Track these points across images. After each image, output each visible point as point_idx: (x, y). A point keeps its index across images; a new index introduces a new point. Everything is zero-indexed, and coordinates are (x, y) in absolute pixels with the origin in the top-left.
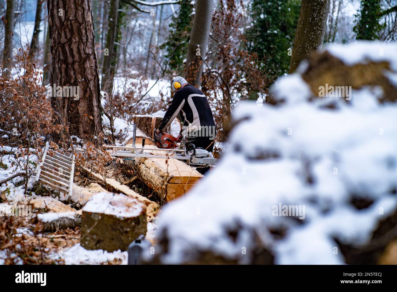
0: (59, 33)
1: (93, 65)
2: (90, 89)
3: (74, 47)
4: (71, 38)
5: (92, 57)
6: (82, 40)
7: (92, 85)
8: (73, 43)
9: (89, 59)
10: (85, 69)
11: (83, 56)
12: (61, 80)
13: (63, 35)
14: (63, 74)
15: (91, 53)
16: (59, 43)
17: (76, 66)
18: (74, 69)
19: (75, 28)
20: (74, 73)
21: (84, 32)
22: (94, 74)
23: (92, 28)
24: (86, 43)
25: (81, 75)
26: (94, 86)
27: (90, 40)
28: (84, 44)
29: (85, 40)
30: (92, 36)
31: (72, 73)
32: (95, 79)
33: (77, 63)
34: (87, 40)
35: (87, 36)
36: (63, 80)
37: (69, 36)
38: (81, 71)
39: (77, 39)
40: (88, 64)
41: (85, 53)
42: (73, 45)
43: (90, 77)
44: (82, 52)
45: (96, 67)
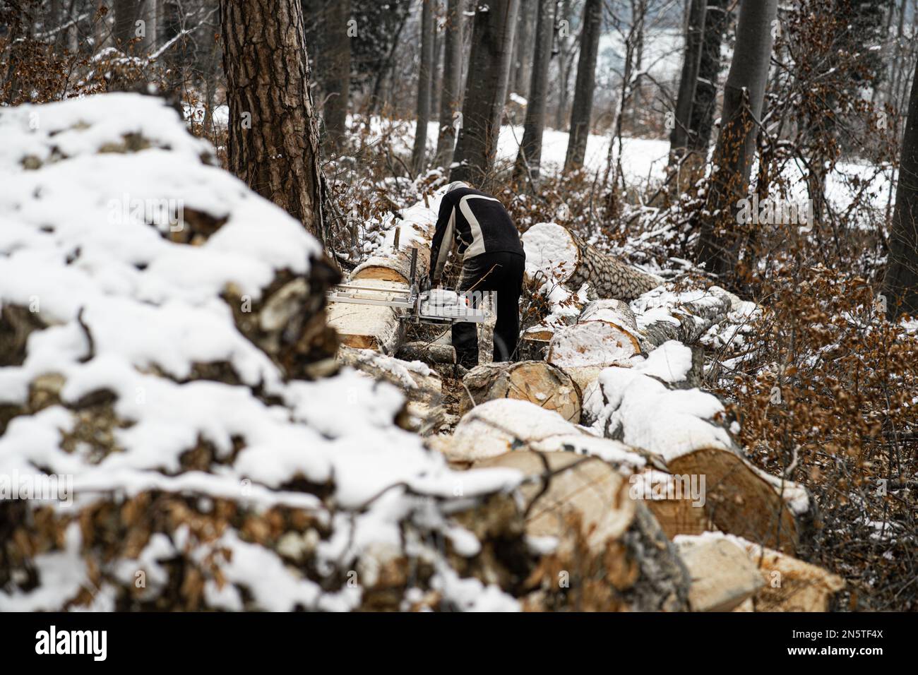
0: (236, 68)
1: (301, 128)
2: (294, 173)
3: (262, 94)
4: (255, 78)
5: (298, 113)
6: (276, 80)
7: (298, 166)
8: (260, 87)
9: (293, 118)
10: (283, 137)
11: (279, 110)
12: (241, 155)
13: (242, 71)
14: (245, 144)
15: (295, 105)
16: (237, 86)
17: (267, 129)
18: (263, 136)
19: (262, 58)
20: (264, 143)
21: (280, 65)
22: (303, 145)
23: (299, 58)
24: (286, 86)
25: (276, 146)
26: (305, 169)
27: (293, 82)
28: (280, 89)
29: (282, 81)
30: (298, 74)
31: (259, 143)
32: (304, 154)
33: (268, 125)
34: (287, 80)
35: (287, 74)
36: (245, 155)
37: (252, 74)
38: (276, 139)
39: (267, 77)
40: (289, 127)
41: (283, 106)
42: (259, 90)
43: (293, 150)
44: (277, 103)
45: (308, 132)
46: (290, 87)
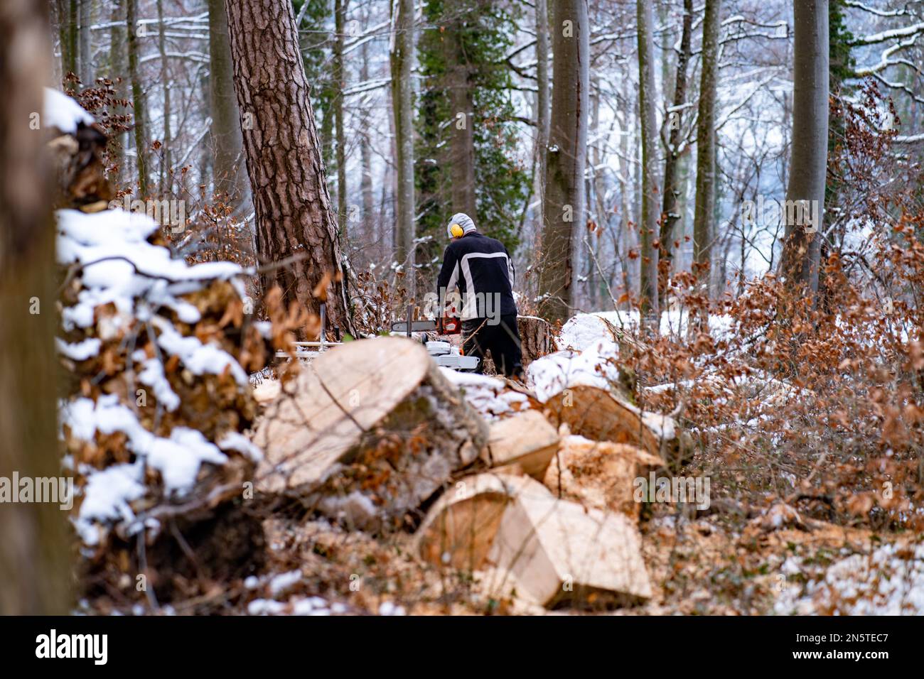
0: (257, 170)
1: (319, 219)
2: (315, 261)
3: (281, 191)
4: (274, 177)
5: (315, 206)
6: (293, 177)
7: (318, 254)
8: (279, 185)
9: (310, 210)
10: (303, 228)
11: (297, 204)
12: (267, 248)
13: (262, 172)
14: (270, 238)
15: (311, 199)
16: (259, 185)
17: (287, 223)
18: (284, 229)
19: (279, 158)
20: (286, 236)
21: (295, 163)
22: (322, 235)
23: (312, 156)
24: (302, 182)
25: (296, 237)
26: (325, 257)
27: (308, 178)
28: (297, 185)
29: (297, 177)
30: (313, 171)
31: (281, 235)
32: (323, 243)
33: (288, 218)
34: (303, 177)
35: (302, 172)
36: (271, 248)
37: (271, 173)
38: (296, 231)
39: (284, 176)
40: (307, 219)
41: (300, 200)
42: (278, 188)
43: (312, 240)
44: (295, 198)
45: (326, 223)
46: (306, 183)
